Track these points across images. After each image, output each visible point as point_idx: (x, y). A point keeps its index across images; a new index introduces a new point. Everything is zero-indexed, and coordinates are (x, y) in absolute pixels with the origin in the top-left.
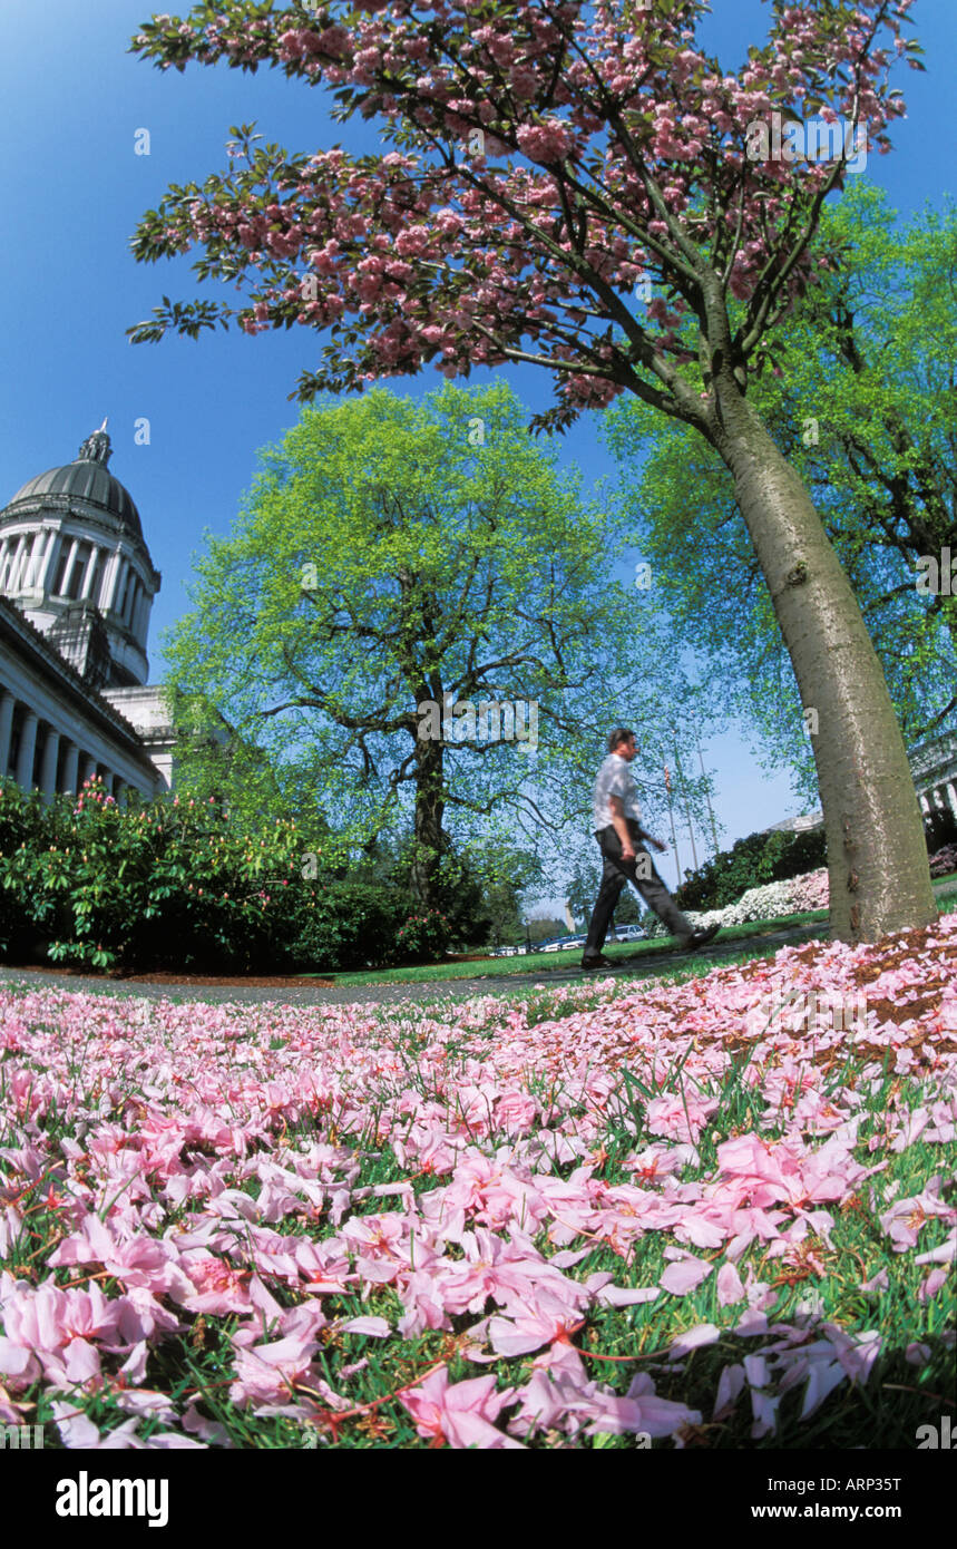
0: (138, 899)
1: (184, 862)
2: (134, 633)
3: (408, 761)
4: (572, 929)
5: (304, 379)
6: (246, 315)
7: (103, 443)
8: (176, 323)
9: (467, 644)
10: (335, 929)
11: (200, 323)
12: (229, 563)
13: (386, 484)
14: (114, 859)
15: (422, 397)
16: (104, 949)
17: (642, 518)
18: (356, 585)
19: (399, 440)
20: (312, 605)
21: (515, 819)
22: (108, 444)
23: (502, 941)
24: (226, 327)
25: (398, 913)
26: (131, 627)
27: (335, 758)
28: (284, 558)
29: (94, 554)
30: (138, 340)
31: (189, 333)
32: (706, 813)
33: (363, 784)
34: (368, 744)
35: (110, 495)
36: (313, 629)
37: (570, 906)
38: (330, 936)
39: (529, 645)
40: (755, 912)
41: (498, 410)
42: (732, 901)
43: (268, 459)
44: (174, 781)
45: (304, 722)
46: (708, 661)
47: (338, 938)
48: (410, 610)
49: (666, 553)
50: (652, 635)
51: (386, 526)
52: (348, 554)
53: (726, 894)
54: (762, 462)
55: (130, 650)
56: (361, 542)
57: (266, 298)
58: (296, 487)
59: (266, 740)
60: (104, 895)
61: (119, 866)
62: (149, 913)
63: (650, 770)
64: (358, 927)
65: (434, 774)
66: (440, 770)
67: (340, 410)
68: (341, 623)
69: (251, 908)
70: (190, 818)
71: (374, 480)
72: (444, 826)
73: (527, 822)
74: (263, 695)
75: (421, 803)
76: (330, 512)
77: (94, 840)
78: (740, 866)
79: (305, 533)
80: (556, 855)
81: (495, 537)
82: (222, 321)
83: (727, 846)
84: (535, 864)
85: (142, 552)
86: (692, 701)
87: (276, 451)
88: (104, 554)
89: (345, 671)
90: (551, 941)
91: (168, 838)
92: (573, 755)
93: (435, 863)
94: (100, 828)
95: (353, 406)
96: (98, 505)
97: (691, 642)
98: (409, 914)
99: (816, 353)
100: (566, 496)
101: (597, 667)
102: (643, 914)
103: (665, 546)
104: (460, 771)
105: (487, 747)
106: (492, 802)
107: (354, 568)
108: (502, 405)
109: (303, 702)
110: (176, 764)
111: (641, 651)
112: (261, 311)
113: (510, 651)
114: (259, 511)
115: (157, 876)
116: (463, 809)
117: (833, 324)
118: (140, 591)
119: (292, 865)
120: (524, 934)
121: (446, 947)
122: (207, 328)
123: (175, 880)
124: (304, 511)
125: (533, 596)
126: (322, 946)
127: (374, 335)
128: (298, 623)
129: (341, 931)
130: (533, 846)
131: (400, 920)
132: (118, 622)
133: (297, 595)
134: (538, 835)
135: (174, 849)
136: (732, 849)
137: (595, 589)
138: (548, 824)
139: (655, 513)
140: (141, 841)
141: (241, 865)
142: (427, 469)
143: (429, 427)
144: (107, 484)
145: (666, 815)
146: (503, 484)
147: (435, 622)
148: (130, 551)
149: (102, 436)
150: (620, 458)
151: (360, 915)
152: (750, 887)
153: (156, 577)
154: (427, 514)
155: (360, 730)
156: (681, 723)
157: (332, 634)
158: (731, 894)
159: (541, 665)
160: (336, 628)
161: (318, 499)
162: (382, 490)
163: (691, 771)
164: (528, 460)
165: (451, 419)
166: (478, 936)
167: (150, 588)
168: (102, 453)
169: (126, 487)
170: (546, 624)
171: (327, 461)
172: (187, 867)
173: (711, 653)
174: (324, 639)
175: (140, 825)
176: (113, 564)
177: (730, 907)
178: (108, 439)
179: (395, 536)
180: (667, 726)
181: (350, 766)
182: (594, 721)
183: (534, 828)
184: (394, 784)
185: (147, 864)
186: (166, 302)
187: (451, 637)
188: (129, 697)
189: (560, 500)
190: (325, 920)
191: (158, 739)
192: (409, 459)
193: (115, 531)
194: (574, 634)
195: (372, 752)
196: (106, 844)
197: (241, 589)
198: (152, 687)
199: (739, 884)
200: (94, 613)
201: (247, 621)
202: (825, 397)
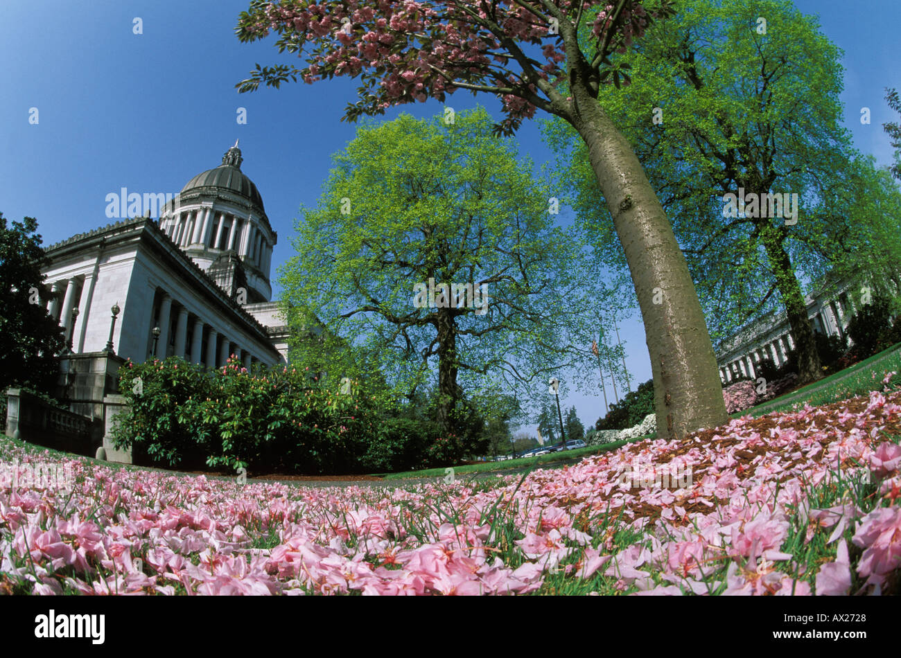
0: (260, 429)
1: (288, 405)
2: (262, 270)
3: (434, 343)
4: (542, 443)
5: (349, 108)
6: (305, 72)
7: (237, 154)
8: (265, 79)
9: (467, 269)
10: (389, 447)
11: (279, 79)
12: (317, 226)
13: (412, 173)
14: (245, 405)
15: (431, 118)
16: (240, 460)
17: (572, 187)
18: (395, 235)
19: (418, 145)
20: (370, 249)
21: (501, 376)
22: (240, 155)
23: (498, 452)
24: (295, 80)
25: (429, 436)
26: (259, 267)
27: (388, 342)
28: (351, 221)
29: (235, 222)
30: (243, 91)
31: (274, 85)
32: (621, 368)
33: (406, 358)
34: (408, 333)
35: (243, 185)
36: (371, 264)
37: (540, 429)
38: (386, 451)
39: (505, 269)
40: (652, 429)
41: (479, 124)
42: (638, 422)
43: (338, 160)
44: (289, 359)
45: (367, 320)
46: (617, 274)
47: (391, 452)
48: (431, 249)
49: (588, 208)
50: (582, 259)
51: (414, 199)
52: (390, 217)
53: (634, 418)
54: (604, 136)
55: (259, 280)
56: (398, 209)
57: (316, 61)
58: (356, 177)
59: (344, 332)
60: (240, 427)
61: (248, 408)
62: (268, 437)
63: (585, 343)
64: (404, 445)
65: (449, 350)
66: (453, 348)
67: (381, 129)
68: (389, 260)
69: (333, 434)
70: (293, 380)
71: (404, 170)
72: (458, 383)
73: (509, 377)
74: (340, 305)
75: (442, 368)
76: (378, 192)
77: (233, 394)
78: (642, 400)
79: (363, 205)
80: (528, 398)
81: (482, 203)
82: (292, 77)
83: (634, 389)
84: (514, 403)
85: (265, 220)
86: (609, 299)
87: (343, 155)
88: (241, 223)
89: (393, 288)
90: (529, 452)
91: (280, 392)
92: (536, 336)
93: (453, 405)
94: (236, 386)
95: (390, 126)
96: (235, 192)
97: (607, 263)
98: (437, 436)
99: (672, 79)
100: (524, 176)
101: (549, 280)
102: (585, 432)
103: (587, 204)
104: (466, 347)
105: (482, 333)
106: (486, 367)
107: (394, 225)
108: (482, 121)
109: (366, 309)
110: (290, 349)
111: (576, 270)
112: (314, 70)
113: (495, 273)
114: (334, 193)
115: (272, 414)
116: (469, 371)
117: (681, 59)
118: (264, 244)
119: (357, 407)
120: (511, 447)
121: (461, 456)
122: (284, 81)
123: (283, 417)
124: (362, 191)
125: (506, 239)
126: (381, 457)
127: (384, 80)
128: (361, 260)
129: (392, 448)
130: (513, 393)
131: (431, 441)
132: (252, 264)
133: (360, 243)
134: (517, 386)
135: (282, 399)
136: (637, 390)
137: (546, 232)
138: (523, 379)
139: (580, 183)
140: (262, 394)
141: (325, 407)
142: (436, 163)
143: (437, 136)
144: (240, 179)
145: (596, 371)
146: (485, 170)
147: (447, 257)
148: (257, 219)
149: (236, 150)
150: (556, 150)
151: (404, 438)
152: (649, 413)
153: (274, 235)
154: (438, 190)
155: (402, 325)
156: (602, 313)
157: (383, 267)
158: (637, 418)
159: (514, 281)
160: (384, 263)
161: (370, 184)
162: (410, 176)
163: (610, 343)
164: (499, 154)
165: (451, 131)
166: (482, 450)
167: (270, 242)
168: (236, 160)
169: (254, 182)
170: (516, 255)
171: (375, 160)
172: (291, 410)
173: (619, 268)
174: (378, 270)
175: (261, 384)
176: (247, 229)
177: (637, 426)
178: (240, 152)
179: (419, 204)
180: (594, 315)
181: (398, 347)
182: (549, 314)
183: (514, 382)
184: (425, 357)
185: (266, 408)
186: (259, 68)
187: (457, 266)
188: (259, 309)
189: (520, 178)
190: (382, 441)
191: (279, 334)
192: (425, 157)
193: (247, 208)
194: (533, 260)
195: (411, 338)
196: (240, 396)
197: (325, 242)
198: (274, 303)
199: (642, 411)
200: (236, 258)
201: (331, 260)
202: (679, 106)
